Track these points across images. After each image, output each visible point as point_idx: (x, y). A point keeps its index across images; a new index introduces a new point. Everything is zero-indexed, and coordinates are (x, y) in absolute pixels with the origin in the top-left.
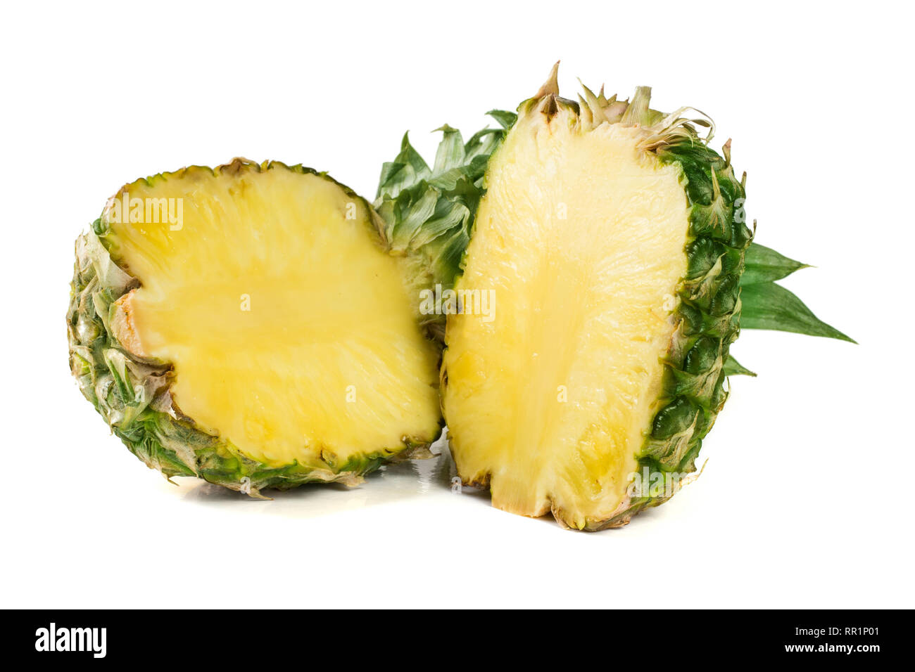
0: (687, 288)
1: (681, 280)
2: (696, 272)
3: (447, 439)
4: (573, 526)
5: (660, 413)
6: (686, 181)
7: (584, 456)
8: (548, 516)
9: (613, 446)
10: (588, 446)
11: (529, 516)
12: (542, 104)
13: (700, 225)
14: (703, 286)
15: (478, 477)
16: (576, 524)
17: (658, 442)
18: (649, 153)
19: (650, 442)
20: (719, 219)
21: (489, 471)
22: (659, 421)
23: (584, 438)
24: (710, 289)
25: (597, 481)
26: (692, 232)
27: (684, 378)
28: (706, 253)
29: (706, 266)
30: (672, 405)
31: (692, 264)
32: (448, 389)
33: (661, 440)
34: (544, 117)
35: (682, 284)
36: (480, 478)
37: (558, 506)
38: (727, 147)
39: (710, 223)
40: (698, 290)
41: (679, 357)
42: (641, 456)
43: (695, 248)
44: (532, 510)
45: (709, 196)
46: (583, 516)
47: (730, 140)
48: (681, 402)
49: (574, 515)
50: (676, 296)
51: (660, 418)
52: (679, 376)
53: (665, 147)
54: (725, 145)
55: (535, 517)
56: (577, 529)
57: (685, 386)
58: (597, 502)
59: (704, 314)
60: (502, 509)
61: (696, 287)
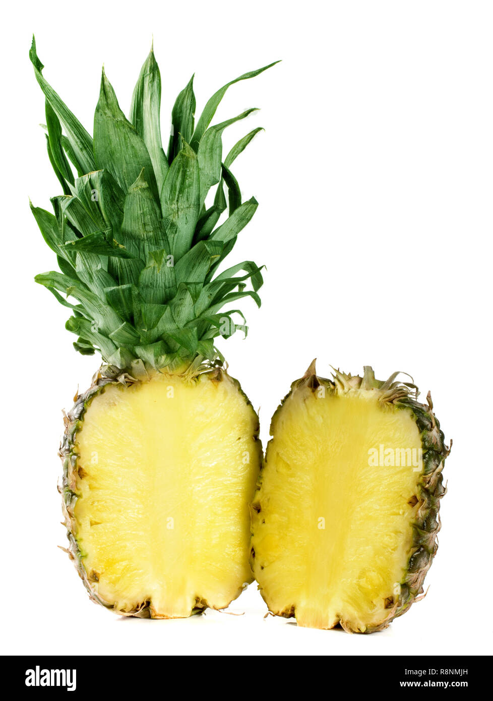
0: (424, 480)
1: (421, 475)
2: (429, 470)
3: (258, 589)
4: (357, 631)
5: (412, 557)
6: (415, 418)
7: (360, 587)
8: (338, 627)
9: (382, 580)
10: (363, 582)
11: (325, 629)
12: (307, 382)
13: (428, 442)
14: (432, 479)
15: (285, 609)
16: (359, 629)
17: (412, 574)
18: (389, 403)
19: (408, 574)
20: (436, 439)
21: (293, 605)
22: (411, 561)
23: (360, 577)
24: (435, 481)
25: (372, 602)
26: (424, 447)
27: (424, 535)
28: (432, 459)
29: (434, 467)
30: (417, 551)
31: (426, 465)
32: (255, 560)
33: (413, 573)
34: (310, 390)
35: (422, 478)
36: (287, 610)
37: (346, 620)
38: (429, 397)
39: (433, 442)
40: (429, 481)
41: (421, 521)
42: (402, 583)
43: (427, 456)
44: (327, 625)
45: (430, 425)
46: (364, 624)
47: (429, 392)
48: (422, 549)
49: (358, 624)
50: (418, 485)
51: (412, 559)
52: (421, 533)
53: (398, 399)
54: (428, 396)
55: (329, 629)
56: (361, 633)
57: (424, 539)
58: (372, 615)
59: (431, 496)
60: (305, 627)
61: (428, 479)
